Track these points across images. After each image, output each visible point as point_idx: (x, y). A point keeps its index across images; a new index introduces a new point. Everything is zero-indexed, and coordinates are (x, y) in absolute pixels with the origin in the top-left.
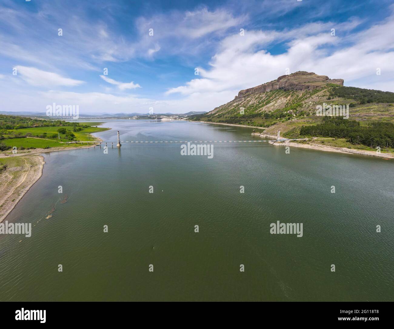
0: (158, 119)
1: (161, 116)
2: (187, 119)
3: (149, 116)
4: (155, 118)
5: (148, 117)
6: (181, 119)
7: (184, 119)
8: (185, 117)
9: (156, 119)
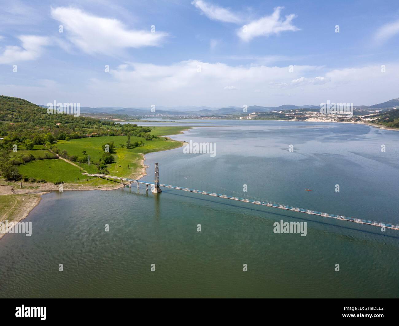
0: (299, 119)
1: (308, 112)
2: (372, 122)
3: (280, 112)
4: (293, 117)
5: (279, 114)
6: (357, 121)
7: (365, 122)
8: (370, 117)
9: (294, 120)
